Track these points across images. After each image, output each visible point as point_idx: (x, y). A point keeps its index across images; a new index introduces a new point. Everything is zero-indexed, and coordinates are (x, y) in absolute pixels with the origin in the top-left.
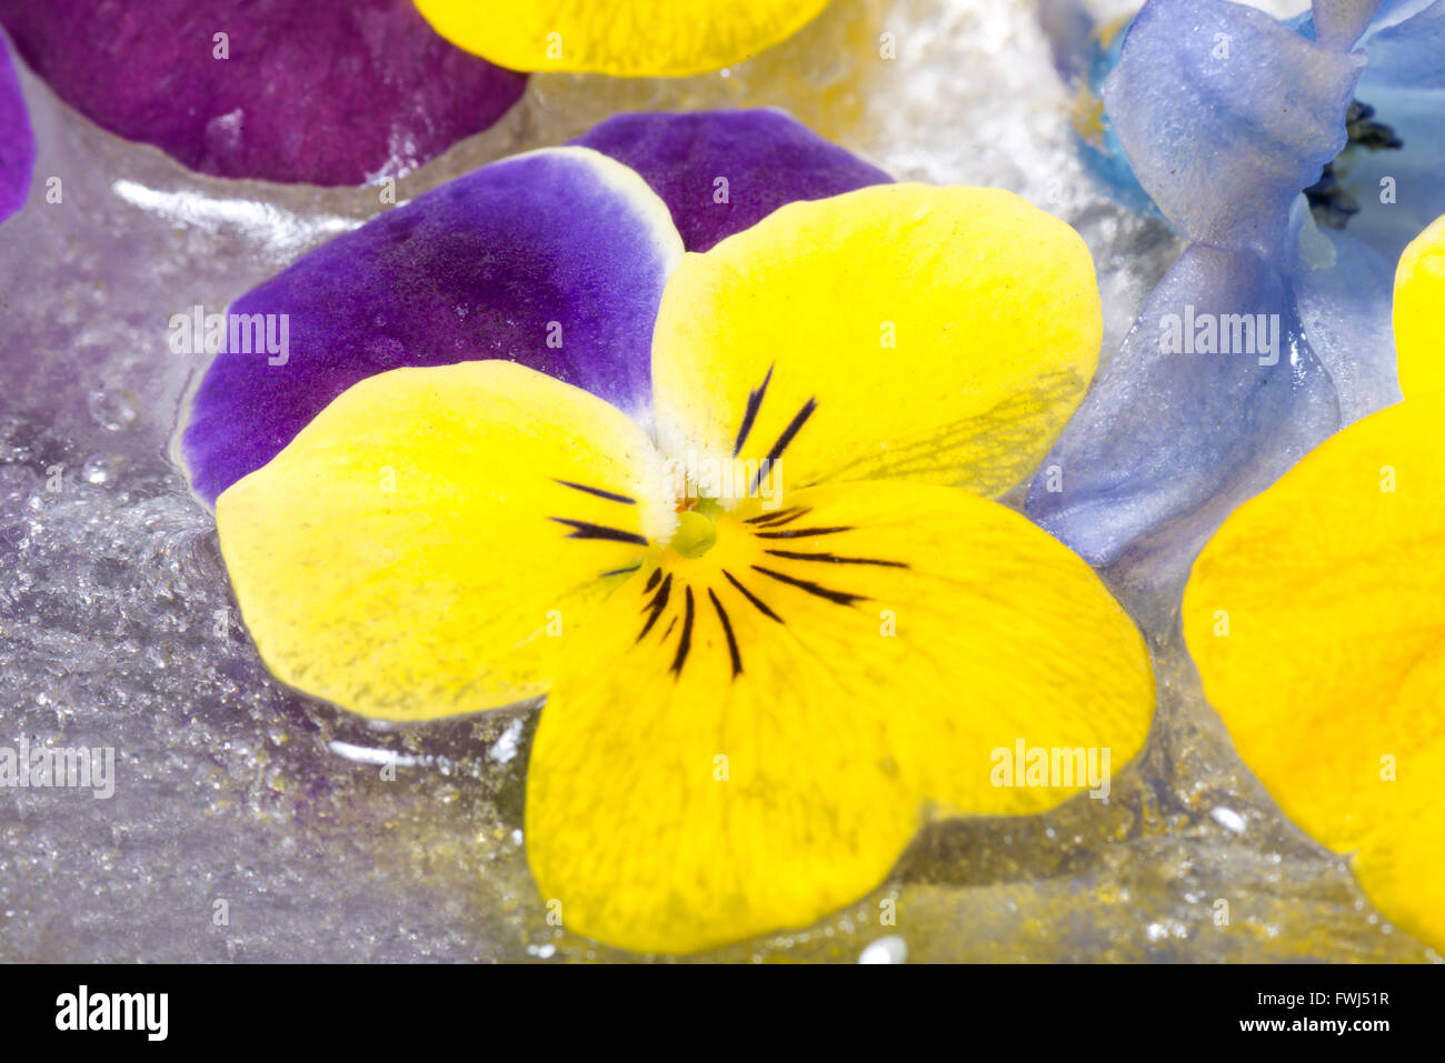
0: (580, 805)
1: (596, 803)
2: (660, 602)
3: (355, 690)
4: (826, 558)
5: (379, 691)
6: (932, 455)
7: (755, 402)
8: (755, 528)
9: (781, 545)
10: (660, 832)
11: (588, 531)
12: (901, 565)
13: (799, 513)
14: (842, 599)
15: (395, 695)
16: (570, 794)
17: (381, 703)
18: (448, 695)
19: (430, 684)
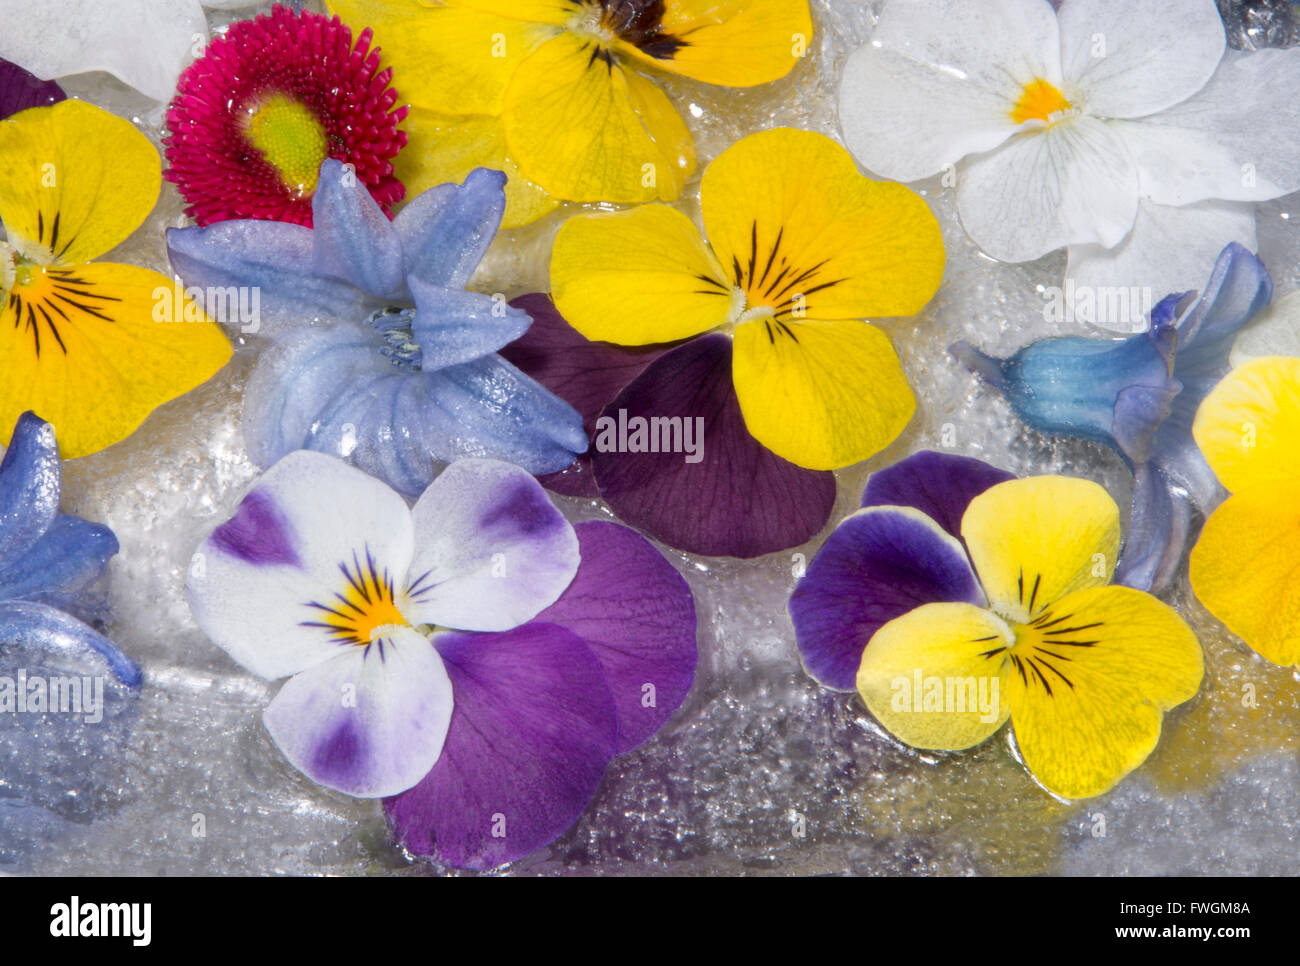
0: (1048, 755)
1: (1053, 753)
2: (1021, 669)
3: (951, 742)
4: (1070, 630)
5: (960, 740)
6: (1084, 578)
7: (1021, 582)
8: (1034, 626)
9: (1049, 629)
10: (1083, 753)
11: (991, 654)
12: (1100, 624)
13: (1048, 615)
14: (1088, 644)
15: (965, 740)
16: (1042, 752)
17: (962, 744)
18: (982, 732)
19: (975, 731)
